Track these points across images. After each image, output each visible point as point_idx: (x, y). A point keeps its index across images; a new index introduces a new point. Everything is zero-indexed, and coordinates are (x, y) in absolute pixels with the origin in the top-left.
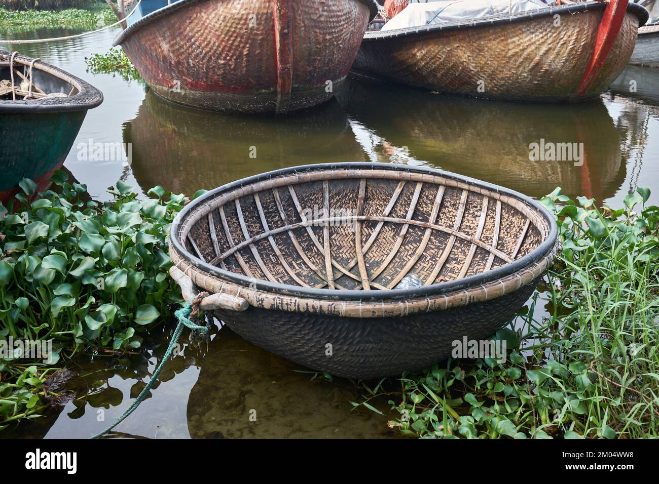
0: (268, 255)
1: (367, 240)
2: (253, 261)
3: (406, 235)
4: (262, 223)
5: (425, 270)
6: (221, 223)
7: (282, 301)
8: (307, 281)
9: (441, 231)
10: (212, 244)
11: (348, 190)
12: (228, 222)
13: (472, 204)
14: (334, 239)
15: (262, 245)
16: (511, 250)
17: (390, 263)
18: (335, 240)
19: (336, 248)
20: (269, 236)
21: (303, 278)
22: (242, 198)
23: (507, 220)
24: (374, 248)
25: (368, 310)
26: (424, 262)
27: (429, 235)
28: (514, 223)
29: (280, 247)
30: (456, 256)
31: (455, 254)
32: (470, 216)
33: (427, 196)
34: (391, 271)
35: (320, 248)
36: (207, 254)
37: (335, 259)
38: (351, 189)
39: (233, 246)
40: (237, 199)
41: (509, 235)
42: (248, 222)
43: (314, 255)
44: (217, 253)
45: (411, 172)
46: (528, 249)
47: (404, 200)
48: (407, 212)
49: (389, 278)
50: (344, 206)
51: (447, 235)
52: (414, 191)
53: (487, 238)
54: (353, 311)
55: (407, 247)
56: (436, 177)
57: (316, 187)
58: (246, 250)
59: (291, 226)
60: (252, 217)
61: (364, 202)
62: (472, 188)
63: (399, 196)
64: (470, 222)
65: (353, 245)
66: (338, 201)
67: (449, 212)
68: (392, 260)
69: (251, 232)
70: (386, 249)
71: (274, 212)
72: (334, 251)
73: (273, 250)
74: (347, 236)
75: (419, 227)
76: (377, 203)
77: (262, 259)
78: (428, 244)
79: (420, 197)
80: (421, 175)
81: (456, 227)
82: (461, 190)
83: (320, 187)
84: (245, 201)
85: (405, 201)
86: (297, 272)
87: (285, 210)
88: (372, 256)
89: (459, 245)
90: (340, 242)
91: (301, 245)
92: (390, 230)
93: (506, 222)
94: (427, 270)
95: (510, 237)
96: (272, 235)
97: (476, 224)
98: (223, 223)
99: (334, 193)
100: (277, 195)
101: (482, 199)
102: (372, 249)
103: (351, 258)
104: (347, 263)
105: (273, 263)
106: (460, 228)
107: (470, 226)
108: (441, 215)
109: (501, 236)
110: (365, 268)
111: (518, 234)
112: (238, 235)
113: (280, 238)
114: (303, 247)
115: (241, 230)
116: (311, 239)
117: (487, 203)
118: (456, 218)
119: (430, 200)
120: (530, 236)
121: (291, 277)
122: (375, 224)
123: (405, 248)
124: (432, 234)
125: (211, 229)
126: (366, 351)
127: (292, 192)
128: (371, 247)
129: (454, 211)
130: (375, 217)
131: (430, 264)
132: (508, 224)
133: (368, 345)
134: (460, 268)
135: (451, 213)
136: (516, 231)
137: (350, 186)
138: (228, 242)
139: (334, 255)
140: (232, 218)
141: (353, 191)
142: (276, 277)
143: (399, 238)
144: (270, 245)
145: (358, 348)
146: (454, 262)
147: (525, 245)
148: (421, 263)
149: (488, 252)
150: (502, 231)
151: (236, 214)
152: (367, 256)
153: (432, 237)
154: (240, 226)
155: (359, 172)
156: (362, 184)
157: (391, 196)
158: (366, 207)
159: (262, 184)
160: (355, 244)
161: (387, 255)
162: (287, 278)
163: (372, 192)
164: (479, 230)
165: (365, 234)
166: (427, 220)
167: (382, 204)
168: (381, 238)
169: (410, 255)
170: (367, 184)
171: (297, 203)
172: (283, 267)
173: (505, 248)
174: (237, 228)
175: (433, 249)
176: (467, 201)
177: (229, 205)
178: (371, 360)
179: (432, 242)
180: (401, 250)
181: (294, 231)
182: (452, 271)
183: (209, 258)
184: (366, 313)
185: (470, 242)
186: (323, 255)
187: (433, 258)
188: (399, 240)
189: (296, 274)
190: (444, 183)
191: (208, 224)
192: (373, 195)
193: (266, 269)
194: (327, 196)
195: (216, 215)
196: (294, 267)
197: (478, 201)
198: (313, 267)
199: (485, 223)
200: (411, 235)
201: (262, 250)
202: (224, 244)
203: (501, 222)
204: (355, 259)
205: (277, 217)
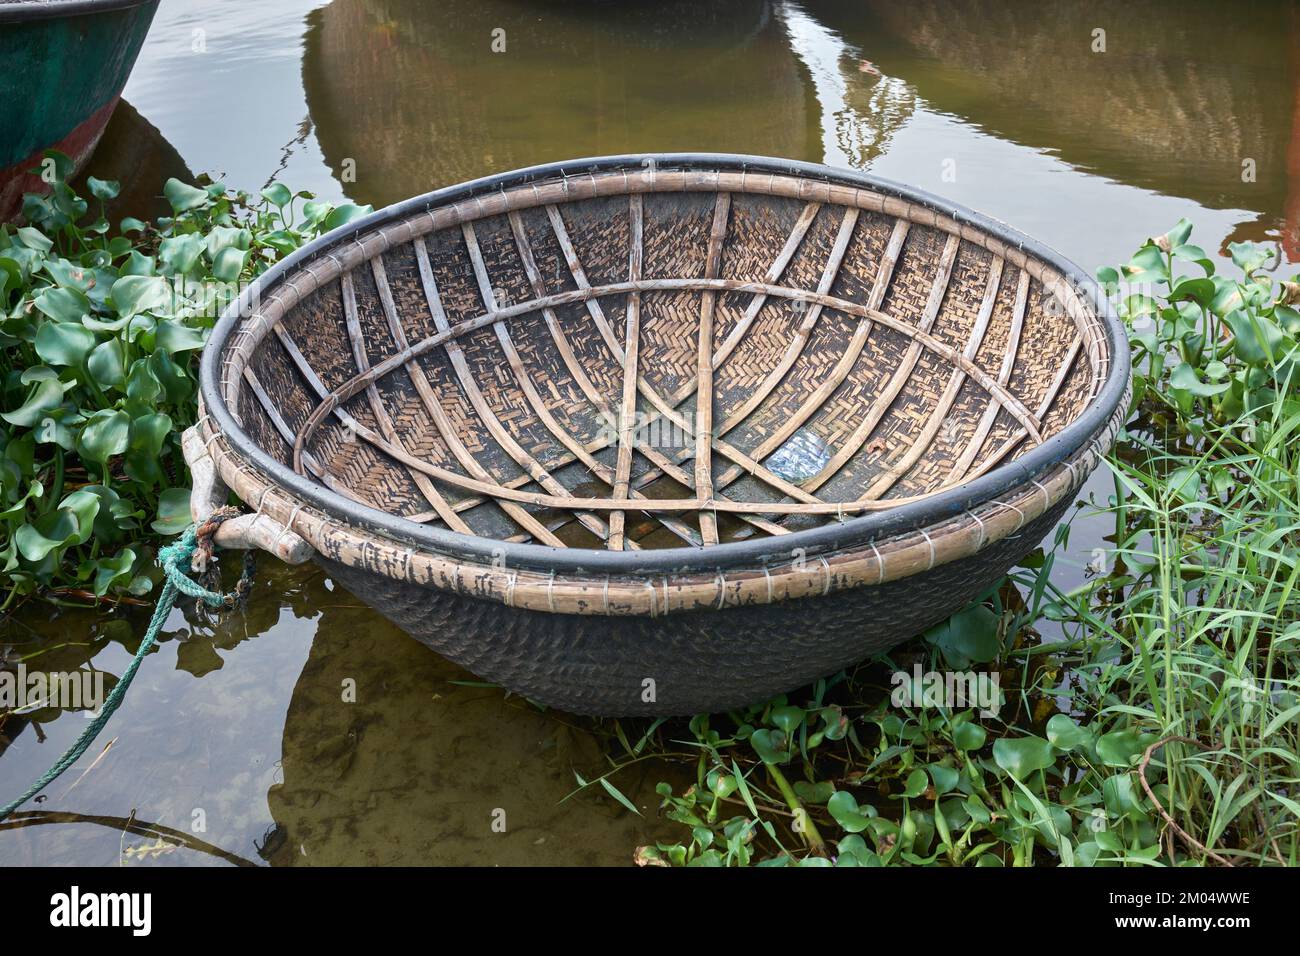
0: (489, 366)
1: (725, 336)
2: (452, 381)
3: (814, 329)
4: (480, 293)
5: (846, 418)
6: (377, 295)
7: (377, 554)
8: (574, 429)
9: (893, 330)
10: (348, 346)
11: (690, 218)
12: (395, 291)
13: (967, 270)
14: (651, 330)
15: (478, 342)
16: (1038, 396)
17: (770, 394)
18: (654, 333)
19: (653, 352)
20: (495, 321)
21: (568, 420)
22: (430, 236)
23: (1038, 322)
24: (740, 356)
25: (568, 599)
26: (846, 400)
27: (865, 335)
28: (1052, 330)
29: (520, 348)
30: (919, 393)
31: (916, 388)
32: (959, 298)
33: (868, 242)
34: (769, 414)
35: (616, 350)
36: (335, 369)
37: (648, 378)
38: (696, 218)
39: (404, 348)
40: (418, 238)
41: (1038, 359)
42: (444, 290)
43: (602, 367)
44: (360, 366)
45: (831, 183)
46: (1072, 403)
47: (814, 245)
48: (820, 275)
49: (763, 431)
50: (677, 254)
51: (903, 340)
52: (839, 228)
53: (990, 357)
54: (532, 596)
55: (813, 358)
56: (888, 199)
57: (614, 210)
58: (435, 357)
59: (549, 300)
60: (457, 279)
61: (724, 246)
62: (968, 234)
63: (805, 236)
64: (960, 313)
65: (693, 346)
66: (664, 242)
67: (915, 283)
68: (777, 386)
69: (453, 313)
70: (767, 360)
71: (512, 266)
72: (647, 359)
73: (502, 354)
74: (682, 324)
75: (844, 314)
76: (755, 250)
77: (475, 376)
78: (860, 355)
79: (852, 242)
80: (853, 191)
81: (925, 323)
82: (945, 235)
83: (623, 209)
84: (440, 243)
85: (819, 249)
86: (555, 406)
87: (537, 261)
88: (734, 375)
89: (927, 366)
90: (665, 336)
91: (570, 342)
92: (779, 316)
93: (1037, 326)
94: (850, 419)
95: (1041, 363)
96: (505, 320)
97: (970, 320)
98: (382, 295)
99: (656, 223)
100: (519, 226)
101: (989, 261)
102: (736, 359)
103: (687, 375)
104: (676, 388)
105: (500, 385)
106: (935, 325)
107: (956, 323)
108: (896, 289)
109: (1020, 357)
110: (709, 405)
111: (1058, 359)
112: (420, 322)
113: (523, 326)
114: (576, 348)
115: (427, 309)
116: (597, 330)
117: (999, 273)
118: (929, 299)
119: (873, 252)
120: (1080, 370)
121: (539, 420)
122: (746, 298)
123: (809, 362)
124: (872, 332)
125: (348, 311)
126: (585, 676)
127: (557, 221)
128: (733, 352)
129: (926, 282)
130: (746, 284)
131: (858, 405)
132: (1038, 331)
133: (585, 666)
134: (922, 422)
135: (920, 287)
136: (1055, 349)
137: (694, 209)
138: (393, 339)
139: (648, 368)
140: (405, 283)
141: (701, 219)
142: (502, 419)
143: (797, 336)
144: (497, 344)
145: (562, 669)
146: (912, 406)
147: (1068, 390)
148: (840, 401)
149: (987, 395)
150: (1025, 346)
151: (417, 273)
152: (722, 373)
153: (871, 340)
154: (426, 301)
155: (713, 178)
156: (722, 205)
157: (786, 234)
158: (729, 259)
159: (481, 203)
160: (696, 342)
161: (768, 374)
162: (529, 421)
163: (744, 225)
164: (977, 334)
165: (723, 321)
166: (862, 298)
167: (766, 253)
168: (759, 333)
169: (818, 379)
170: (731, 205)
171: (566, 245)
172: (524, 395)
173: (1026, 390)
174: (418, 304)
175: (870, 369)
176: (956, 262)
177: (399, 254)
178: (602, 694)
179: (869, 351)
180: (800, 364)
181: (557, 310)
182: (905, 428)
183: (340, 379)
184: (564, 604)
185: (950, 365)
186: (621, 368)
187: (865, 391)
188: (798, 341)
189: (551, 412)
190: (905, 214)
191: (341, 299)
192: (746, 231)
193: (481, 399)
194: (639, 230)
195: (364, 276)
196: (550, 395)
197: (981, 264)
198: (594, 396)
199: (990, 320)
200: (826, 331)
201: (476, 354)
202: (381, 343)
203: (1024, 324)
204: (693, 381)
205: (519, 279)
